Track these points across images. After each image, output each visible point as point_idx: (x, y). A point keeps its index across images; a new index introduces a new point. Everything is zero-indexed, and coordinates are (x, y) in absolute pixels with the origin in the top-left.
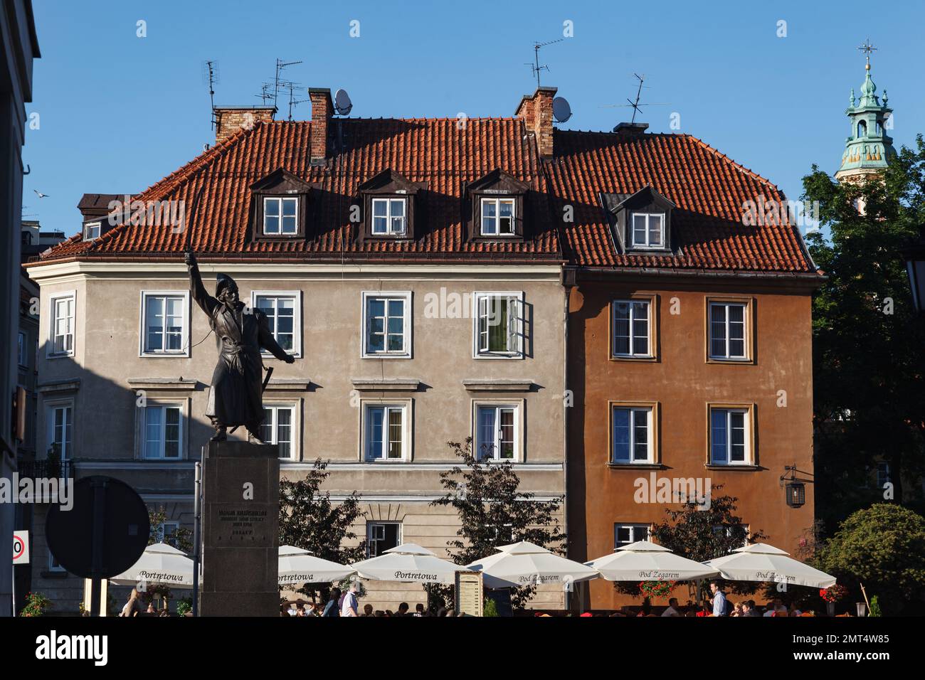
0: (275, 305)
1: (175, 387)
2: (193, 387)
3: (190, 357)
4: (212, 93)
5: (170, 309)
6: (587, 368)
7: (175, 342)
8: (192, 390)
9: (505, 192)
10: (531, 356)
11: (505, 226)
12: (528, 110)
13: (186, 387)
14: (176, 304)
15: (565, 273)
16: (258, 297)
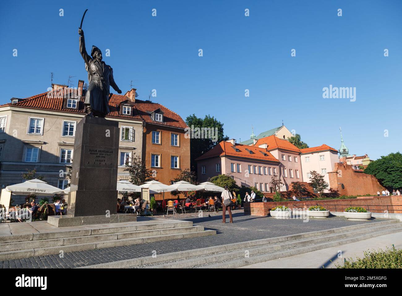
0: (69, 124)
1: (37, 143)
2: (43, 143)
3: (43, 135)
4: (52, 80)
5: (38, 122)
6: (147, 145)
7: (38, 131)
8: (42, 144)
9: (129, 105)
10: (134, 141)
11: (128, 112)
12: (129, 94)
13: (41, 143)
14: (39, 121)
15: (143, 123)
16: (64, 122)
